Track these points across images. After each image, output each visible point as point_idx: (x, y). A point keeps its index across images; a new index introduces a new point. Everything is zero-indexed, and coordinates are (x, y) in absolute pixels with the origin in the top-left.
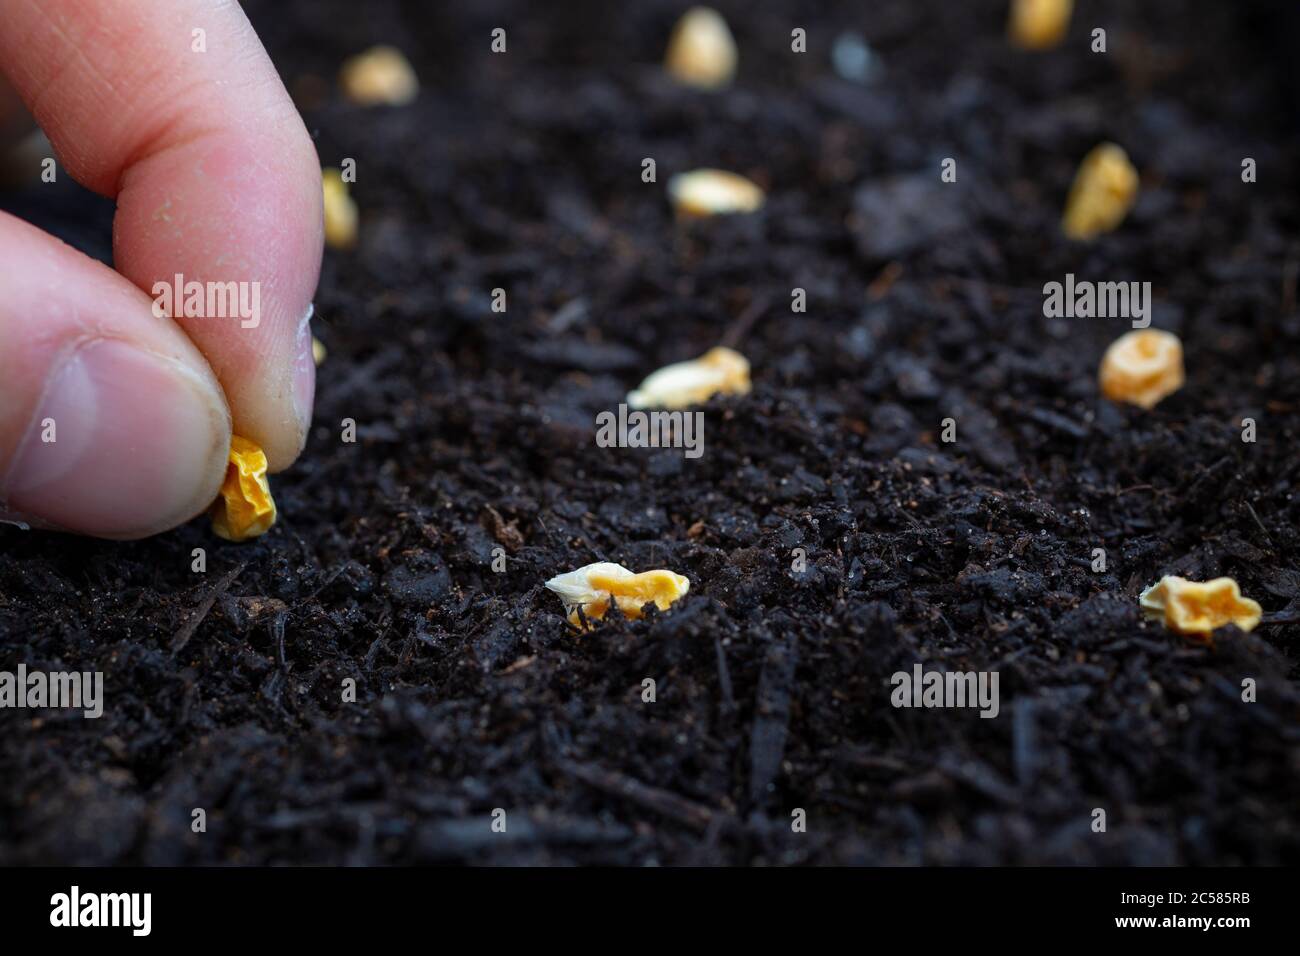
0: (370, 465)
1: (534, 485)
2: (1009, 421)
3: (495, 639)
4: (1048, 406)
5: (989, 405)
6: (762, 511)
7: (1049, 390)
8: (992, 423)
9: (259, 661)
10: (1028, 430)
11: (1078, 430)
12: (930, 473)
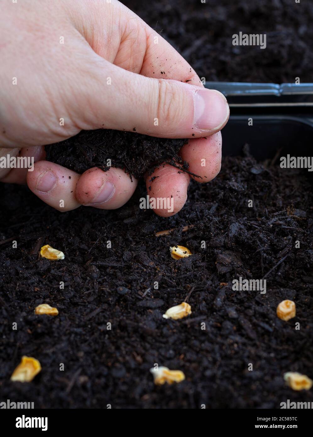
0: (102, 337)
1: (143, 343)
2: (255, 325)
3: (138, 390)
4: (264, 322)
5: (250, 320)
6: (197, 353)
7: (264, 316)
8: (251, 326)
9: (85, 395)
10: (259, 329)
11: (271, 330)
12: (237, 343)
